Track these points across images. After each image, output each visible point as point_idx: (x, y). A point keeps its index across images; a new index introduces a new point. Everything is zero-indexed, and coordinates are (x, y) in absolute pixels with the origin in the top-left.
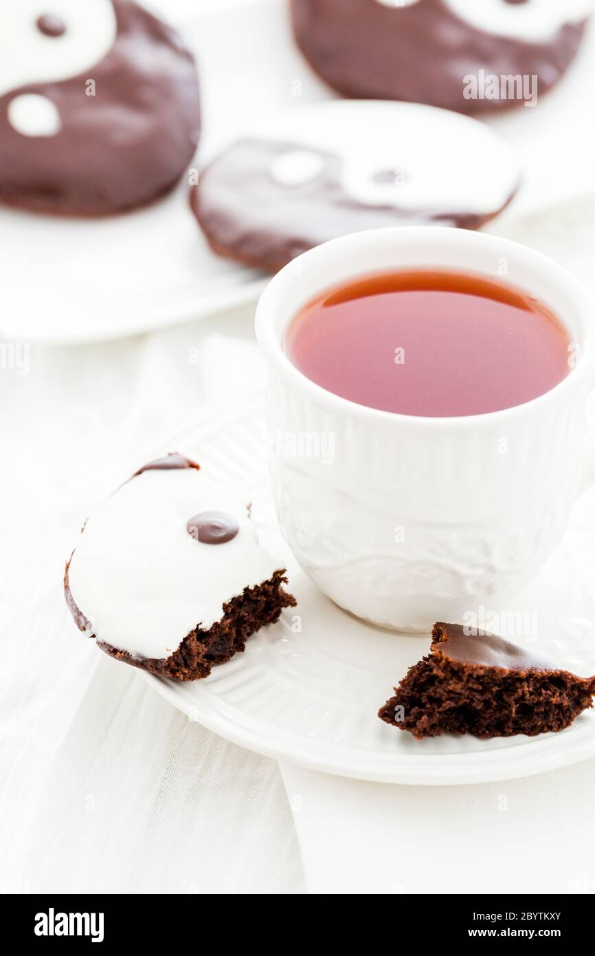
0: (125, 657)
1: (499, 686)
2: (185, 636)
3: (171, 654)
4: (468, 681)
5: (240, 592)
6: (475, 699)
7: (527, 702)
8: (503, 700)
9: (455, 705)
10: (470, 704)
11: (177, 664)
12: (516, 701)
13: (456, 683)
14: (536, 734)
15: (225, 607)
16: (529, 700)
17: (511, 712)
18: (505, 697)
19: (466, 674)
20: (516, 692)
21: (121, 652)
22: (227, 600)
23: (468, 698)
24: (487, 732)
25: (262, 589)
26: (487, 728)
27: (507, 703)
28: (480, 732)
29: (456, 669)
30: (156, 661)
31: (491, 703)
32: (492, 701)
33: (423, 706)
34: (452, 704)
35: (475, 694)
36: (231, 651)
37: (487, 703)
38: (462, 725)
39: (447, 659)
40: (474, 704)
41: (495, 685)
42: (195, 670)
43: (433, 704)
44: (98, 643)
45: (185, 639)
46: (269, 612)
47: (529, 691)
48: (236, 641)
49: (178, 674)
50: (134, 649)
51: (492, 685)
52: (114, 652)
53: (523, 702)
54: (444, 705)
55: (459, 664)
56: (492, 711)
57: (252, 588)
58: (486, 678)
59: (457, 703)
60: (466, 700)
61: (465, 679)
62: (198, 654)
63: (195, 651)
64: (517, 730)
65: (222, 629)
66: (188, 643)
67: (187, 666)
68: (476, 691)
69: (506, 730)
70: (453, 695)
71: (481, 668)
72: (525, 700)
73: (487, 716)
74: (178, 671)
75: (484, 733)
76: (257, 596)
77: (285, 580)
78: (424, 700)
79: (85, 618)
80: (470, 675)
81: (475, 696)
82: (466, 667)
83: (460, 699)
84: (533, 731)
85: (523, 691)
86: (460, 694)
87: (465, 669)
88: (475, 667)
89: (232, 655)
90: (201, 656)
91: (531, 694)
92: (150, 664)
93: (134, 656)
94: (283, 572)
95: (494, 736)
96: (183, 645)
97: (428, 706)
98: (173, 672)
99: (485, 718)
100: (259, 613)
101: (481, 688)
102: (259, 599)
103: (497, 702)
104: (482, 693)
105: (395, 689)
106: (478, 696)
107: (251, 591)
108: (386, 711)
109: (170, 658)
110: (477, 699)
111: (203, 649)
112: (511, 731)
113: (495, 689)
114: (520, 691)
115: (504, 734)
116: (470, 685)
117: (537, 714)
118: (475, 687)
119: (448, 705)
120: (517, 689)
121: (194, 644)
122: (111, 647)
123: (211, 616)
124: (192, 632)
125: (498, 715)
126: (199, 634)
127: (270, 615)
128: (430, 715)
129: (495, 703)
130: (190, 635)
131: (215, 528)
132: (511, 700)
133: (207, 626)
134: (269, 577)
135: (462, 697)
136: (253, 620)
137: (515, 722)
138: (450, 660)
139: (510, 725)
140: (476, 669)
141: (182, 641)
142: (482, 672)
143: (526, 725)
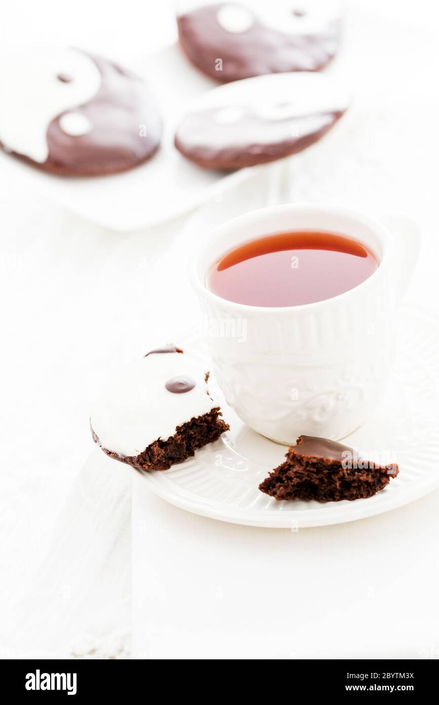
0: (115, 456)
1: (328, 470)
2: (150, 444)
3: (140, 454)
4: (307, 466)
5: (188, 420)
6: (313, 478)
7: (347, 480)
8: (331, 479)
9: (300, 481)
10: (310, 480)
11: (145, 460)
12: (340, 479)
13: (299, 467)
14: (353, 499)
15: (178, 429)
16: (348, 479)
17: (336, 485)
18: (333, 477)
19: (305, 461)
20: (339, 473)
21: (113, 453)
22: (180, 424)
23: (308, 476)
24: (324, 498)
25: (204, 419)
26: (324, 496)
27: (334, 480)
28: (320, 498)
29: (299, 458)
30: (131, 458)
31: (324, 480)
32: (324, 479)
33: (282, 482)
34: (298, 480)
35: (312, 474)
36: (184, 455)
37: (321, 480)
38: (310, 495)
39: (294, 453)
40: (312, 481)
41: (326, 469)
42: (157, 464)
43: (289, 481)
44: (102, 449)
45: (150, 446)
46: (211, 433)
47: (347, 473)
48: (187, 449)
49: (144, 466)
50: (120, 451)
51: (323, 469)
52: (109, 453)
53: (344, 480)
54: (293, 481)
55: (300, 456)
56: (325, 485)
57: (197, 418)
58: (319, 465)
59: (301, 480)
60: (306, 478)
61: (304, 464)
62: (159, 454)
63: (156, 453)
64: (342, 497)
65: (176, 441)
66: (152, 448)
67: (151, 461)
68: (313, 472)
69: (336, 497)
70: (298, 475)
71: (314, 458)
72: (345, 478)
73: (322, 488)
74: (145, 464)
75: (322, 499)
76: (201, 422)
77: (220, 414)
78: (284, 479)
79: (96, 436)
80: (307, 463)
81: (312, 476)
82: (304, 457)
83: (303, 477)
84: (352, 498)
85: (343, 473)
86: (302, 474)
87: (304, 459)
88: (309, 457)
89: (186, 458)
90: (160, 456)
91: (349, 475)
92: (128, 460)
93: (120, 456)
94: (218, 409)
95: (329, 501)
96: (149, 449)
97: (286, 482)
98: (141, 464)
99: (321, 490)
100: (205, 433)
101: (315, 470)
102: (202, 424)
103: (328, 479)
104: (317, 473)
105: (269, 473)
106: (315, 476)
107: (196, 419)
108: (262, 486)
109: (139, 456)
110: (314, 477)
111: (162, 452)
112: (339, 498)
113: (325, 472)
114: (341, 473)
115: (334, 500)
116: (308, 468)
117: (354, 487)
118: (312, 469)
119: (296, 480)
120: (340, 471)
121: (155, 449)
122: (108, 451)
123: (167, 432)
124: (155, 442)
125: (329, 488)
126: (160, 443)
127: (211, 435)
128: (286, 487)
129: (326, 480)
130: (153, 444)
131: (181, 384)
132: (336, 478)
133: (165, 438)
134: (208, 411)
135: (304, 476)
136: (200, 437)
137: (341, 492)
138: (295, 453)
139: (337, 494)
140: (310, 458)
141: (148, 446)
142: (315, 461)
143: (347, 494)
